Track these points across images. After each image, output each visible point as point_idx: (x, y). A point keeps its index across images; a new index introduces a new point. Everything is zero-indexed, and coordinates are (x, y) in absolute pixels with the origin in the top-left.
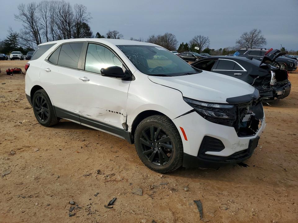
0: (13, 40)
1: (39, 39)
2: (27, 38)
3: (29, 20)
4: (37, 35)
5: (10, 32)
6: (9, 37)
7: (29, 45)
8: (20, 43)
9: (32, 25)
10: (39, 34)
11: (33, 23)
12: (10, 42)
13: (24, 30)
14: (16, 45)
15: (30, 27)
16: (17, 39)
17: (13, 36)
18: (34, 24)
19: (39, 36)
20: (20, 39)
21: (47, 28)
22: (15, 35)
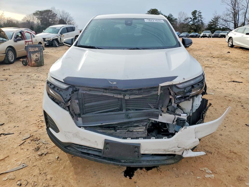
0: (215, 22)
1: (237, 19)
2: (226, 19)
3: (232, 2)
4: (237, 15)
5: (214, 15)
6: (213, 19)
7: (226, 25)
8: (220, 24)
9: (234, 7)
10: (238, 14)
11: (235, 5)
12: (212, 23)
13: (226, 12)
14: (217, 25)
15: (232, 8)
16: (219, 20)
17: (216, 18)
18: (237, 6)
19: (237, 17)
20: (221, 21)
21: (247, 8)
22: (217, 18)
